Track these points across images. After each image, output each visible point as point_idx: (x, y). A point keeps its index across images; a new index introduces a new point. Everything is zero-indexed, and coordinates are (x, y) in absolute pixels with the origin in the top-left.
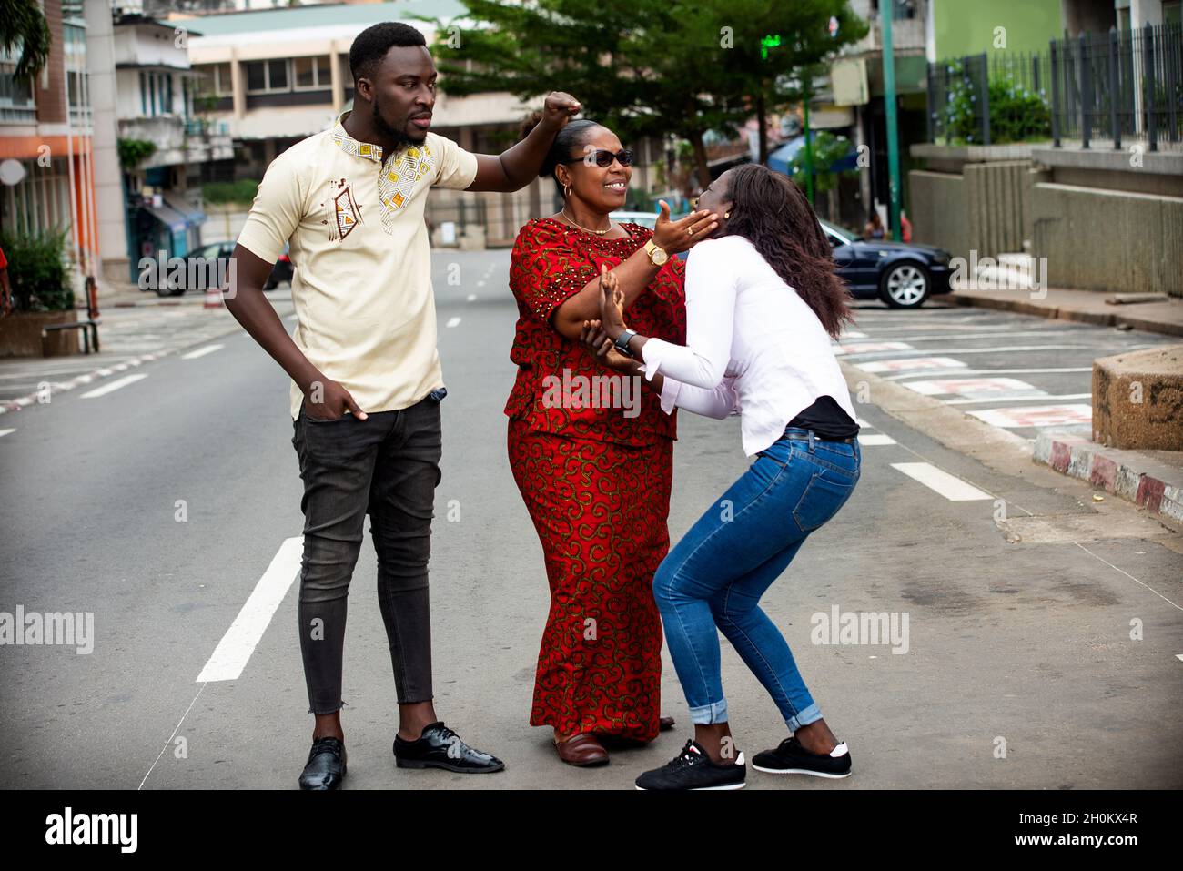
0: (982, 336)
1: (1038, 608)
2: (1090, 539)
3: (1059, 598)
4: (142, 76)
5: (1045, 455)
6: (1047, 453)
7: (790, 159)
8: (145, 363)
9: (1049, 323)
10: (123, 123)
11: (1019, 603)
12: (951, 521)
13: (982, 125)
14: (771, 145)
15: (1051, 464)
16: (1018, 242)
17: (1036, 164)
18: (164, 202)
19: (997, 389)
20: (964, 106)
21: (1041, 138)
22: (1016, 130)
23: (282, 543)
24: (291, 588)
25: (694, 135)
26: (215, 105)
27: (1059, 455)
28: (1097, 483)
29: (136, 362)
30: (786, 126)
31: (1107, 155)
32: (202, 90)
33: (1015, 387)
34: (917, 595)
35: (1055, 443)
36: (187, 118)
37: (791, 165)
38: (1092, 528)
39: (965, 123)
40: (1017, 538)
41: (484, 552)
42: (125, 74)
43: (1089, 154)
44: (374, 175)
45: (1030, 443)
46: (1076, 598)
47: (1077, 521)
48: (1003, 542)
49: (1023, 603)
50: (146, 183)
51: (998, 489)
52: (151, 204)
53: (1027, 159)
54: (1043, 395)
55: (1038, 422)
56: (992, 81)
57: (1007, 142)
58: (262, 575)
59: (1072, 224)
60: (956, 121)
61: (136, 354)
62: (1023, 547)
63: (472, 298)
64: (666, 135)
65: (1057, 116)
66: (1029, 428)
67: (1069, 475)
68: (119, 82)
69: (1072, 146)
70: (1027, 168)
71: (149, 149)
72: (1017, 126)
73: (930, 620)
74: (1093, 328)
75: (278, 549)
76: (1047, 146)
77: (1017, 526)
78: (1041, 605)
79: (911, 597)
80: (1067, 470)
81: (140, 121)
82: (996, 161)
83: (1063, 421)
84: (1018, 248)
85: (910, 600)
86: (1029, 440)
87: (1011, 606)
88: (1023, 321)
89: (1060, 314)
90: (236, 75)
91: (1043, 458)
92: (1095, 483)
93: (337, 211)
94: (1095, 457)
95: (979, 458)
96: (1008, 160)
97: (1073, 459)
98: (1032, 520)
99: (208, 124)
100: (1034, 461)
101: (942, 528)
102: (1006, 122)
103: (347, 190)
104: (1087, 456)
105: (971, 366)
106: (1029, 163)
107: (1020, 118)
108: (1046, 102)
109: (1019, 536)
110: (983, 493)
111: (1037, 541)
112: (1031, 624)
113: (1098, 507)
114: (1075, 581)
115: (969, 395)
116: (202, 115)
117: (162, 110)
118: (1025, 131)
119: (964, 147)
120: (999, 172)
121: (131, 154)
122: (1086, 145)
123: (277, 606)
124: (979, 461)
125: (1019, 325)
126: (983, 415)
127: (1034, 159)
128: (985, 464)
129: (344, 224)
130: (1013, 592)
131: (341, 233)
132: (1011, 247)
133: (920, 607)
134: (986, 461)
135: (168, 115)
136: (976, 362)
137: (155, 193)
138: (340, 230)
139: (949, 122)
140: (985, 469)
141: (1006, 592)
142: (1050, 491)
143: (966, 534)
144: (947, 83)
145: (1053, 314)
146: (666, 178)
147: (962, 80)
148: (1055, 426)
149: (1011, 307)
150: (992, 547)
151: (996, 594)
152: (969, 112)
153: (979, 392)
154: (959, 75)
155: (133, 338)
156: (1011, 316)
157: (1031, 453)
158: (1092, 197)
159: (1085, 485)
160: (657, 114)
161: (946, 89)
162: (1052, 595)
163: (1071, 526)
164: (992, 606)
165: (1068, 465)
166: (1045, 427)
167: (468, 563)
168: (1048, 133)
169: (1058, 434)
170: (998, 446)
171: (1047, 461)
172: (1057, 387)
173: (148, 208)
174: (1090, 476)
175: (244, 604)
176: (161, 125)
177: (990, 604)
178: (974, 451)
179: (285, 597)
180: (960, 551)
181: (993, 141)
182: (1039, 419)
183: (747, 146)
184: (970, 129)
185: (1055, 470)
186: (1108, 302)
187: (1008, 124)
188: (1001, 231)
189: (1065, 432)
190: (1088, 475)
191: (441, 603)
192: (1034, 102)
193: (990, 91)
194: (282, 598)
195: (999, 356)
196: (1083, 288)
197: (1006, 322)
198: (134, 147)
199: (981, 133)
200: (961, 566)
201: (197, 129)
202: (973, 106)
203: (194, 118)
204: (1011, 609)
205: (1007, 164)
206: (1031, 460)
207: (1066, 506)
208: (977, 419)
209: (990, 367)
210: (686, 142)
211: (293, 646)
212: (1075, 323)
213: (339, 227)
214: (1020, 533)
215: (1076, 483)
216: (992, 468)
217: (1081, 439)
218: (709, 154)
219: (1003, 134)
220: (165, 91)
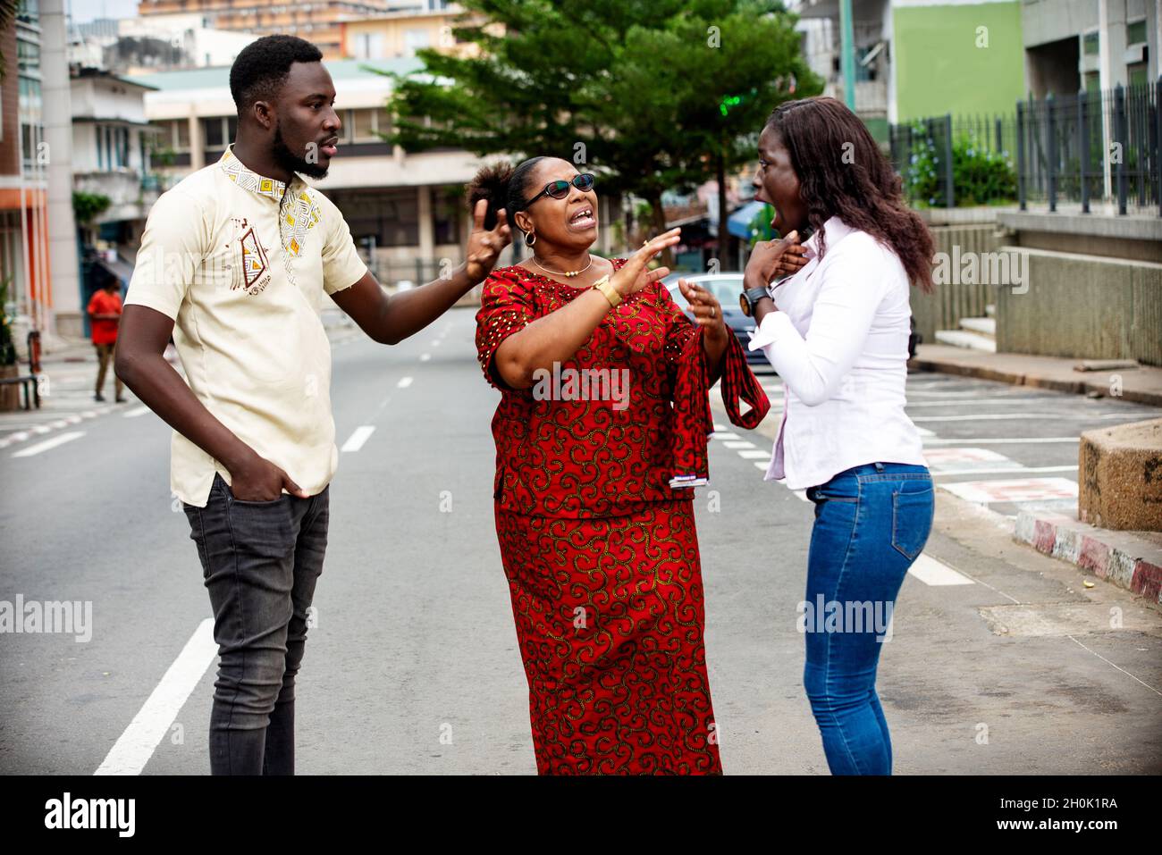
0: (949, 403)
1: (1034, 715)
2: (1084, 631)
3: (1058, 703)
4: (98, 130)
5: (1026, 534)
6: (1030, 533)
7: (749, 221)
8: (86, 420)
9: (1016, 390)
10: (78, 177)
11: (1012, 708)
12: (931, 609)
13: (945, 188)
14: (730, 207)
15: (1034, 544)
16: (981, 307)
17: (1001, 227)
18: (120, 257)
19: (970, 460)
20: (928, 168)
21: (1005, 201)
22: (981, 193)
23: (199, 624)
24: (203, 678)
25: (653, 195)
26: (171, 160)
27: (1042, 535)
28: (1086, 567)
29: (75, 419)
30: (745, 188)
31: (1075, 219)
32: (160, 145)
33: (986, 458)
34: (898, 698)
35: (1038, 522)
36: (144, 173)
37: (750, 227)
38: (1086, 618)
39: (926, 185)
40: (1004, 630)
41: (418, 639)
42: (81, 127)
43: (1056, 218)
44: (273, 216)
45: (1008, 520)
46: (1077, 703)
47: (1067, 611)
48: (989, 635)
49: (1018, 709)
50: (101, 237)
51: (980, 572)
52: (105, 259)
53: (991, 223)
54: (1017, 468)
55: (1016, 497)
56: (956, 144)
57: (970, 205)
58: (173, 661)
59: (1038, 289)
60: (919, 184)
61: (77, 411)
62: (1012, 640)
63: (425, 357)
64: (624, 194)
65: (1023, 179)
66: (1004, 504)
67: (1055, 558)
68: (75, 135)
69: (1038, 210)
70: (991, 231)
71: (104, 203)
72: (982, 188)
73: (915, 728)
74: (1060, 396)
75: (194, 630)
76: (1013, 209)
77: (1003, 615)
78: (1038, 711)
79: (890, 700)
80: (1052, 551)
81: (96, 176)
82: (960, 224)
83: (1040, 496)
84: (981, 313)
85: (890, 703)
86: (1008, 517)
87: (1005, 712)
88: (989, 388)
89: (1026, 382)
90: (195, 132)
91: (1024, 538)
92: (1083, 566)
93: (244, 254)
94: (1083, 538)
95: (955, 536)
96: (971, 223)
97: (1059, 540)
98: (1018, 609)
99: (164, 179)
100: (1015, 540)
101: (920, 618)
102: (969, 183)
103: (251, 231)
104: (1074, 537)
105: (939, 436)
106: (994, 227)
107: (985, 180)
108: (1010, 164)
109: (1007, 627)
110: (963, 577)
111: (1026, 633)
112: (1028, 735)
113: (1089, 595)
114: (1072, 683)
115: (940, 467)
116: (158, 171)
117: (119, 164)
118: (990, 194)
119: (926, 209)
120: (962, 236)
121: (85, 208)
122: (1053, 208)
123: (184, 700)
124: (954, 540)
125: (985, 392)
126: (955, 488)
127: (1000, 221)
128: (963, 543)
129: (250, 270)
130: (1005, 695)
131: (246, 279)
132: (974, 311)
133: (902, 712)
134: (963, 540)
135: (123, 170)
136: (945, 431)
137: (110, 247)
138: (246, 277)
139: (912, 184)
140: (962, 549)
141: (997, 695)
142: (1035, 574)
143: (948, 625)
144: (910, 144)
145: (1019, 381)
146: (625, 239)
147: (925, 142)
148: (1034, 501)
149: (975, 373)
150: (977, 640)
151: (986, 697)
152: (932, 174)
153: (949, 463)
154: (923, 137)
155: (78, 394)
156: (976, 382)
157: (1012, 531)
158: (1059, 262)
159: (1072, 569)
160: (616, 173)
161: (907, 150)
162: (1049, 699)
163: (1062, 616)
164: (982, 712)
165: (1053, 546)
166: (1022, 502)
167: (400, 651)
168: (1013, 197)
169: (1040, 512)
170: (974, 523)
171: (1029, 541)
172: (1032, 459)
173: (102, 263)
174: (1078, 559)
175: (148, 695)
176: (116, 180)
177: (980, 710)
178: (948, 529)
179: (196, 688)
180: (943, 645)
181: (957, 204)
182: (1016, 494)
183: (705, 208)
184: (933, 192)
185: (1039, 551)
186: (1076, 369)
187: (972, 186)
188: (964, 296)
189: (1044, 509)
190: (1076, 558)
191: (367, 699)
192: (999, 165)
193: (954, 153)
194: (191, 690)
195: (967, 425)
196: (1049, 355)
197: (971, 388)
198: (89, 201)
199: (945, 196)
200: (945, 663)
201: (154, 184)
202: (936, 168)
203: (150, 172)
204: (1005, 716)
205: (971, 228)
206: (1011, 539)
207: (1057, 593)
208: (950, 493)
209: (959, 437)
210: (644, 202)
211: (197, 750)
212: (1042, 391)
213: (245, 273)
214: (1007, 625)
215: (1063, 567)
216: (969, 548)
217: (1066, 518)
218: (667, 215)
219: (966, 196)
220: (122, 145)
